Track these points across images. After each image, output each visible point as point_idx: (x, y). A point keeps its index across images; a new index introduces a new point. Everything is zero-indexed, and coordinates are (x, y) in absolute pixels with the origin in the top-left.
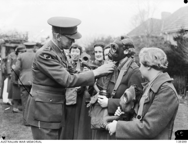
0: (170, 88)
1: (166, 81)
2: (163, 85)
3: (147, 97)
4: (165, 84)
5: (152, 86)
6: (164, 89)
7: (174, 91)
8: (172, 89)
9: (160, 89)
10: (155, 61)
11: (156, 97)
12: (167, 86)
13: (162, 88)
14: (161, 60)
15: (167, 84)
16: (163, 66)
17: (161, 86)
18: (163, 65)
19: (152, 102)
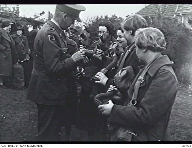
0: (169, 72)
1: (164, 64)
2: (161, 69)
3: (143, 80)
4: (163, 68)
5: (149, 69)
6: (162, 73)
7: (173, 75)
8: (171, 73)
9: (158, 73)
10: (151, 41)
11: (153, 81)
12: (166, 70)
13: (160, 71)
14: (157, 40)
15: (166, 67)
16: (160, 47)
17: (159, 69)
18: (160, 45)
19: (149, 87)
